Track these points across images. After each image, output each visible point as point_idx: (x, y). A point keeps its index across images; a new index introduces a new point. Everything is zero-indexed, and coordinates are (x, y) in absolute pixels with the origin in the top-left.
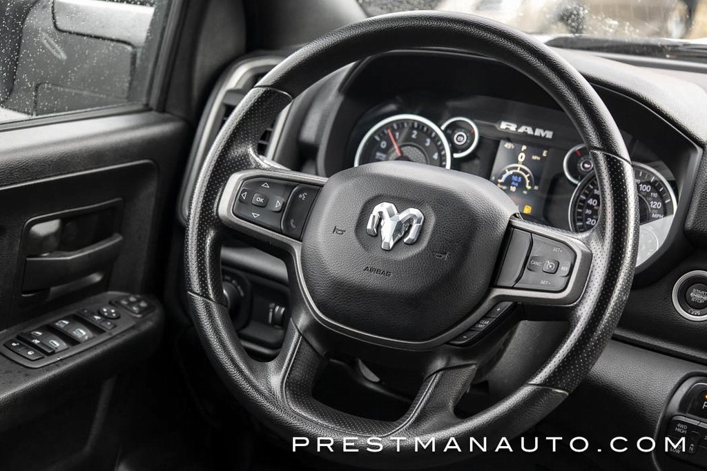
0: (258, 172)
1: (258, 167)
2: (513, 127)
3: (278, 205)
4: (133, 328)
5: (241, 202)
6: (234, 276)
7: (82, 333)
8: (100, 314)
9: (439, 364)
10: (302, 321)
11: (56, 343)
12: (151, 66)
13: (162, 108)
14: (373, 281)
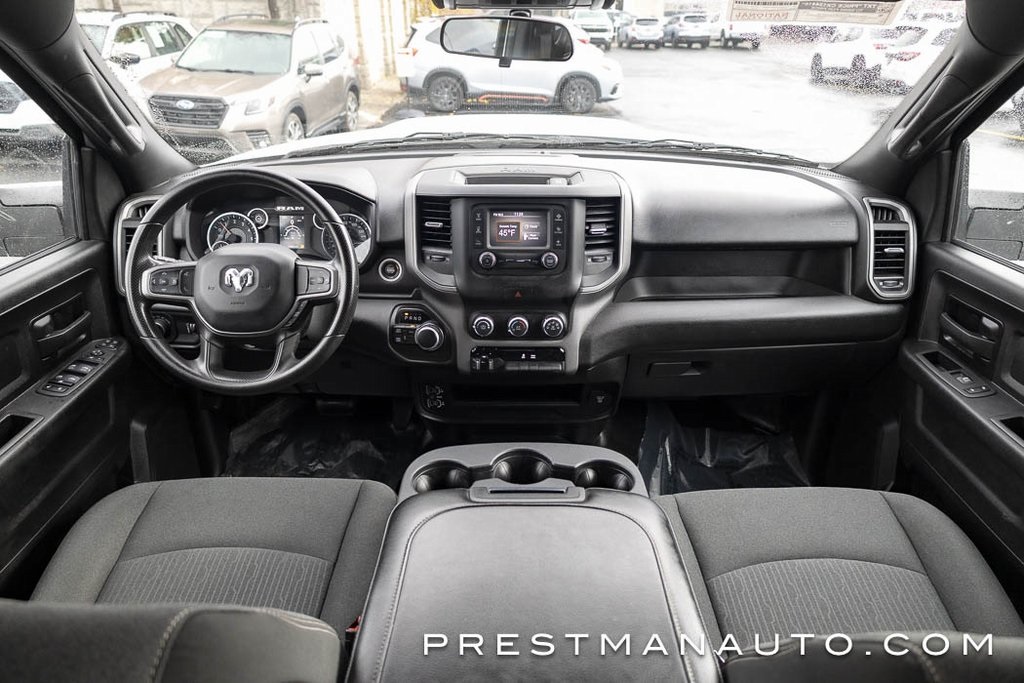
0: (158, 268)
1: (157, 265)
2: (284, 208)
3: (174, 282)
4: (114, 356)
5: (154, 286)
6: (162, 315)
7: (86, 369)
8: (92, 355)
9: (282, 337)
10: (207, 335)
11: (73, 379)
12: (72, 217)
13: (87, 237)
14: (237, 308)
